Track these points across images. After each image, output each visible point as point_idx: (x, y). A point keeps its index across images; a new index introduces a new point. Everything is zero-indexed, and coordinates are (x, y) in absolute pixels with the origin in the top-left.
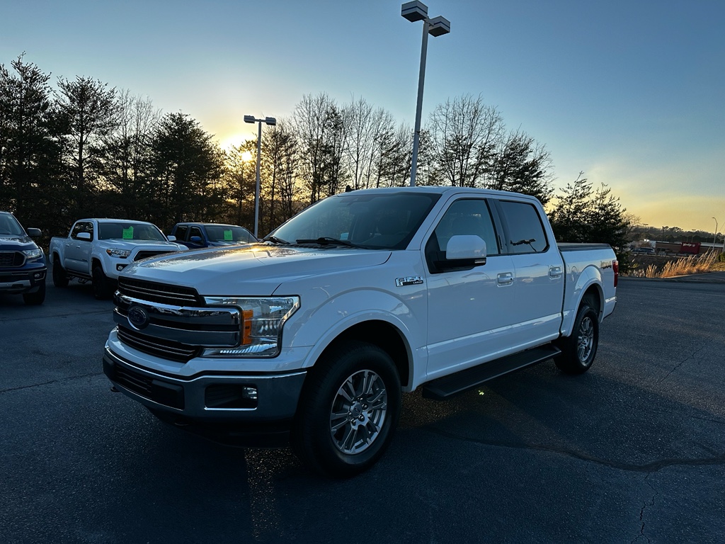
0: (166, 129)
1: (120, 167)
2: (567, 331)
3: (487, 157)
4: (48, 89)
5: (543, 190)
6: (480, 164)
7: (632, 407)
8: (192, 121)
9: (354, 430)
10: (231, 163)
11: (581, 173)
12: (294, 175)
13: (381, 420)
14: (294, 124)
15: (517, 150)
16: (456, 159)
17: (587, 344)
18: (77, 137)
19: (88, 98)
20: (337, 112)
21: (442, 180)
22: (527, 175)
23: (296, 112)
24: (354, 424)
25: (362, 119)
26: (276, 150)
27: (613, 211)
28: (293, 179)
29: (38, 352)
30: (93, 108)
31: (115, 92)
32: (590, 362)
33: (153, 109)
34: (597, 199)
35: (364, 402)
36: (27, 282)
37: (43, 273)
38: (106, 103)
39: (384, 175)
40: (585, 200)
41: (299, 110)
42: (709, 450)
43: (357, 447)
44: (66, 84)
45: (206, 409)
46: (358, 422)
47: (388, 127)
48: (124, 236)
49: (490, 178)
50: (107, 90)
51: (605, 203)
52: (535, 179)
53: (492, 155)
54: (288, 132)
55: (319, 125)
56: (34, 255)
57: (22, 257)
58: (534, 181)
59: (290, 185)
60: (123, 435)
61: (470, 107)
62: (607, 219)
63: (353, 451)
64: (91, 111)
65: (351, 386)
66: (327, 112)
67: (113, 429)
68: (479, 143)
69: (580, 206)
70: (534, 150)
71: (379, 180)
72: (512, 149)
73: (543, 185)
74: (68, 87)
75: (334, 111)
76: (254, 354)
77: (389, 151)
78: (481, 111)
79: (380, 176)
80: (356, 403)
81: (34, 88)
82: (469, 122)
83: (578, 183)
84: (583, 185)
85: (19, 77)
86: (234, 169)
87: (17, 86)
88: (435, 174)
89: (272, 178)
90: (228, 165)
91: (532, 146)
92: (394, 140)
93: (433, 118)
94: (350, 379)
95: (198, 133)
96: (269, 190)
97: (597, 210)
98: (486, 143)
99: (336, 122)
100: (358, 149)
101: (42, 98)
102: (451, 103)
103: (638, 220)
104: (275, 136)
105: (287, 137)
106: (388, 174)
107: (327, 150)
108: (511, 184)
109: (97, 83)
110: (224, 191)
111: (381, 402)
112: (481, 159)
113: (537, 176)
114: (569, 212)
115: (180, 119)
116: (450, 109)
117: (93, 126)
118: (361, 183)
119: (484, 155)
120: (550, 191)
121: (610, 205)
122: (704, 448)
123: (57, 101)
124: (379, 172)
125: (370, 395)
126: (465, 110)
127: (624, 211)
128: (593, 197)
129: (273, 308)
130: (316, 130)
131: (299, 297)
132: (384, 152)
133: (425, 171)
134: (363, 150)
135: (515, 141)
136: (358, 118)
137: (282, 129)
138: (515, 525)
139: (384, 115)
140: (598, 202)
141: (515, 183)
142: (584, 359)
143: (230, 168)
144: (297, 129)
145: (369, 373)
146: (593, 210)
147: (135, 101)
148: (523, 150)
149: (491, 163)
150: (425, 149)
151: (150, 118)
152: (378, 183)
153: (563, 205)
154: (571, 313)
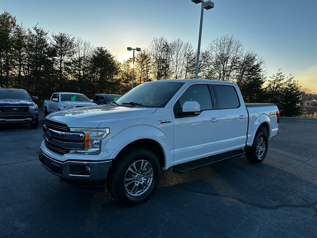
0: (96, 54)
1: (77, 70)
2: (250, 144)
3: (235, 63)
4: (47, 38)
5: (261, 77)
6: (232, 66)
7: (276, 179)
8: (106, 50)
9: (136, 186)
10: (123, 68)
11: (279, 70)
12: (149, 72)
13: (150, 181)
14: (149, 50)
15: (249, 59)
16: (221, 64)
17: (262, 149)
18: (59, 58)
19: (64, 41)
20: (168, 44)
21: (215, 73)
22: (254, 71)
23: (151, 45)
24: (137, 183)
25: (179, 47)
26: (142, 62)
27: (295, 87)
28: (149, 74)
29: (28, 148)
30: (66, 45)
31: (74, 38)
32: (263, 158)
33: (90, 45)
34: (287, 81)
35: (142, 173)
36: (30, 119)
37: (37, 115)
38: (71, 43)
39: (188, 71)
40: (281, 82)
41: (152, 44)
42: (306, 201)
43: (138, 193)
44: (55, 36)
45: (70, 175)
46: (139, 182)
47: (191, 50)
48: (72, 100)
49: (237, 72)
50: (71, 38)
51: (291, 83)
52: (258, 72)
53: (238, 62)
54: (147, 54)
55: (160, 50)
56: (33, 108)
57: (28, 109)
58: (258, 73)
59: (148, 77)
60: (49, 184)
61: (228, 40)
62: (292, 91)
63: (136, 195)
64: (65, 47)
65: (135, 167)
66: (164, 44)
67: (46, 181)
68: (232, 56)
69: (279, 85)
70: (258, 59)
71: (186, 74)
72: (247, 59)
73: (262, 75)
74: (55, 37)
75: (167, 44)
76: (91, 152)
77: (191, 61)
78: (232, 42)
79: (187, 72)
80: (138, 174)
81: (42, 38)
82: (227, 47)
83: (278, 74)
84: (281, 75)
85: (36, 33)
86: (125, 70)
87: (35, 37)
88: (212, 71)
89: (140, 74)
90: (122, 69)
91: (256, 58)
92: (193, 56)
93: (211, 45)
94: (134, 164)
95: (109, 55)
96: (139, 79)
97: (287, 87)
98: (235, 57)
99: (167, 48)
100: (177, 60)
101: (45, 42)
102: (219, 39)
103: (310, 91)
104: (141, 56)
105: (146, 56)
106: (190, 71)
107: (163, 61)
108: (247, 75)
109: (67, 35)
110: (120, 80)
111: (151, 174)
112: (233, 64)
113: (259, 71)
114: (273, 87)
115: (101, 49)
116: (218, 42)
117: (65, 53)
118: (178, 75)
119: (234, 62)
120: (265, 78)
121: (294, 84)
122: (304, 199)
123: (51, 43)
124: (187, 71)
125: (145, 171)
126: (225, 42)
127: (300, 87)
128: (285, 81)
129: (100, 133)
130: (159, 52)
131: (109, 129)
132: (189, 61)
133: (207, 69)
134: (179, 61)
135: (249, 55)
136: (177, 47)
137: (145, 53)
138: (199, 230)
139: (189, 45)
140: (288, 83)
141: (249, 74)
142: (260, 157)
143: (123, 70)
144: (151, 52)
145: (144, 161)
146: (285, 86)
147: (83, 42)
148: (253, 59)
149: (238, 65)
150: (207, 59)
151: (90, 49)
152: (186, 75)
153: (271, 85)
154: (252, 136)
